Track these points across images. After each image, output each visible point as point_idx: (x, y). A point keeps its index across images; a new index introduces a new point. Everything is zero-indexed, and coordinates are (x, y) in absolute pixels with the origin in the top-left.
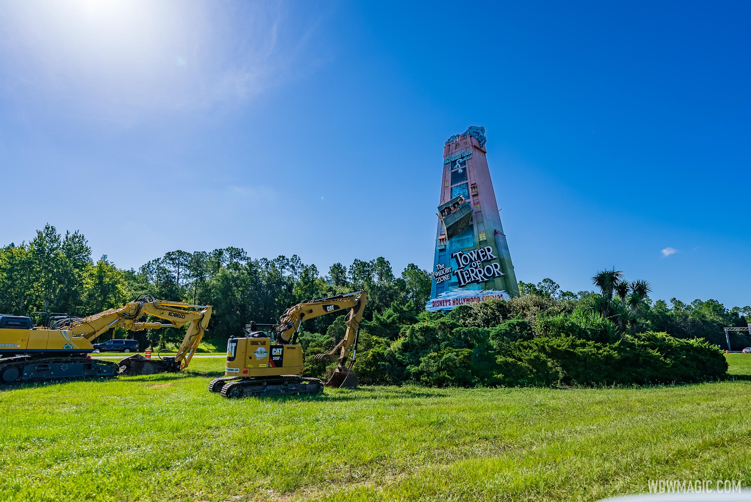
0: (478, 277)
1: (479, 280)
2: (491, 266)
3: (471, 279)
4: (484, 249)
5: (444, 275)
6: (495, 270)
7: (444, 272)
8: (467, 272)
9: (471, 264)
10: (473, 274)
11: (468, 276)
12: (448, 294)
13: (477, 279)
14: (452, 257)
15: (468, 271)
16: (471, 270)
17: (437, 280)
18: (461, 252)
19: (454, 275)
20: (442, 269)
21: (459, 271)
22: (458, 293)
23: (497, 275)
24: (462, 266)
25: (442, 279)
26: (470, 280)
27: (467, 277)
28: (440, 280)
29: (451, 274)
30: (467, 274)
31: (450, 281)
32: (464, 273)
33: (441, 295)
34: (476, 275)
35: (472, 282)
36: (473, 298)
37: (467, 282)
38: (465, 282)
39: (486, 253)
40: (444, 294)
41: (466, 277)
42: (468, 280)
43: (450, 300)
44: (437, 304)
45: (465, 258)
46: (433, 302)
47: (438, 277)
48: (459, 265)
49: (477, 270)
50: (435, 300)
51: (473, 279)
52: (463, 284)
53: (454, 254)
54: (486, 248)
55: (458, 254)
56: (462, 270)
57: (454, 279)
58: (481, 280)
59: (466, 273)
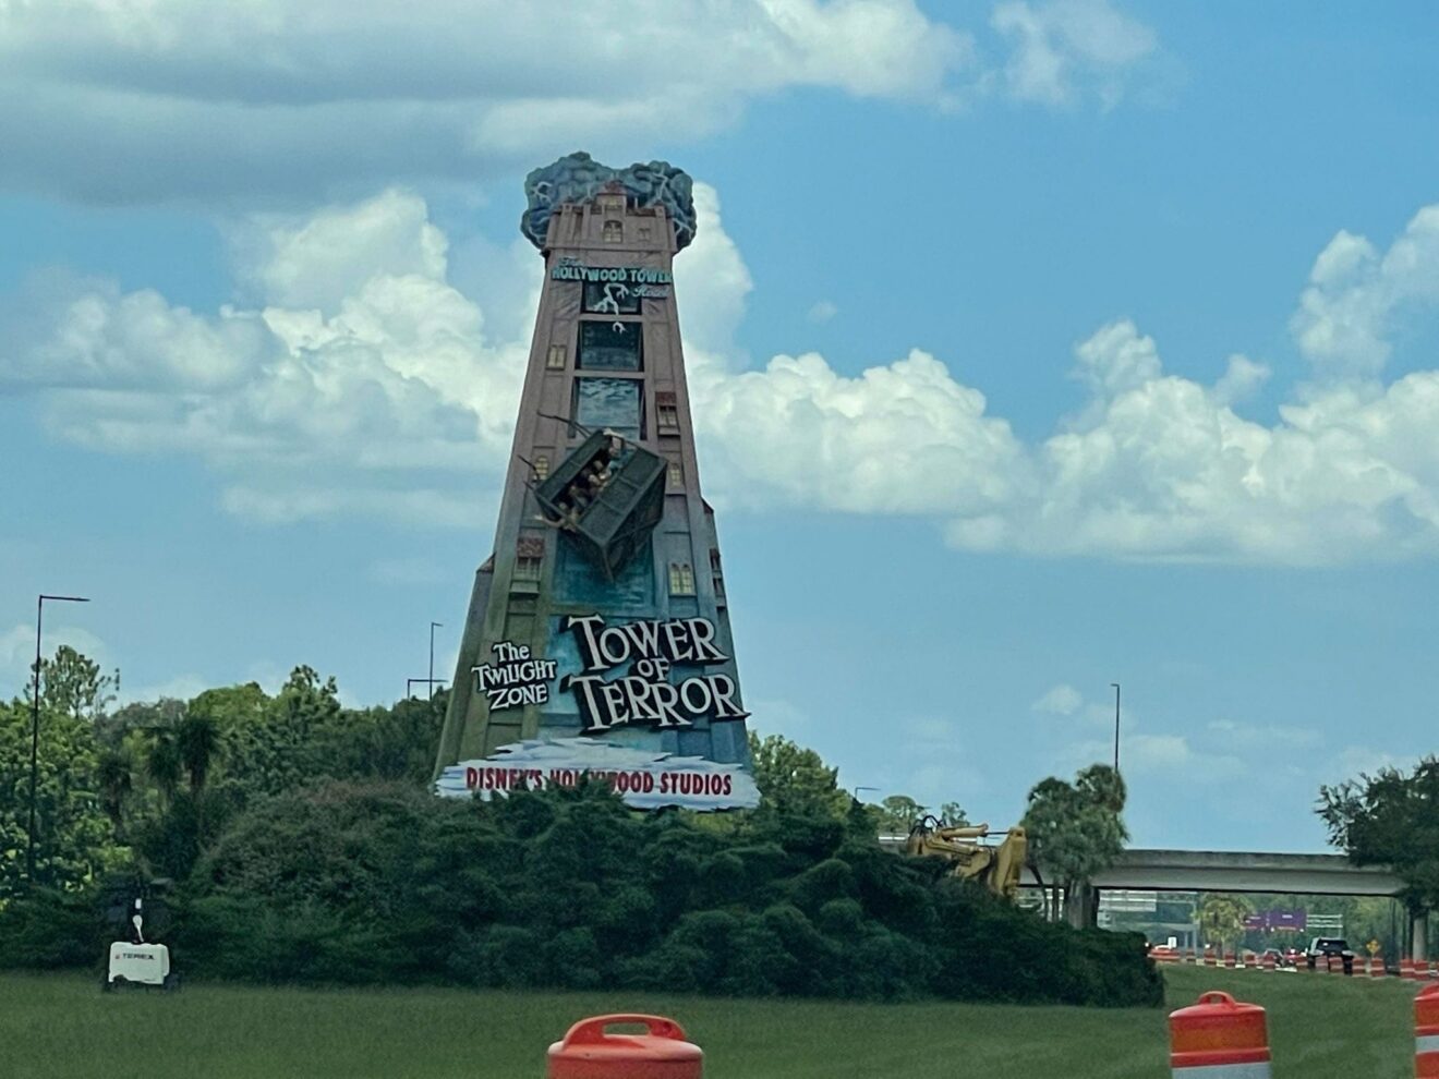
0: (656, 711)
1: (659, 721)
2: (707, 682)
3: (631, 714)
4: (687, 625)
5: (521, 683)
6: (718, 697)
7: (527, 674)
8: (616, 687)
9: (636, 665)
10: (641, 699)
11: (621, 701)
12: (532, 751)
13: (654, 715)
14: (563, 628)
15: (621, 684)
16: (633, 683)
17: (496, 696)
18: (597, 618)
19: (564, 688)
20: (521, 662)
21: (585, 680)
22: (573, 753)
23: (722, 713)
24: (598, 665)
25: (515, 696)
26: (625, 718)
27: (618, 706)
28: (505, 700)
29: (556, 685)
30: (615, 695)
31: (545, 710)
32: (606, 690)
33: (507, 752)
34: (651, 701)
35: (633, 723)
36: (630, 774)
37: (615, 720)
38: (606, 718)
39: (690, 637)
40: (516, 748)
41: (611, 703)
42: (620, 716)
43: (540, 772)
44: (486, 780)
45: (614, 642)
46: (471, 770)
47: (500, 685)
48: (589, 661)
49: (655, 687)
50: (477, 764)
51: (637, 716)
52: (598, 725)
53: (572, 621)
54: (691, 623)
55: (586, 622)
56: (598, 678)
57: (564, 705)
58: (665, 722)
59: (612, 691)
